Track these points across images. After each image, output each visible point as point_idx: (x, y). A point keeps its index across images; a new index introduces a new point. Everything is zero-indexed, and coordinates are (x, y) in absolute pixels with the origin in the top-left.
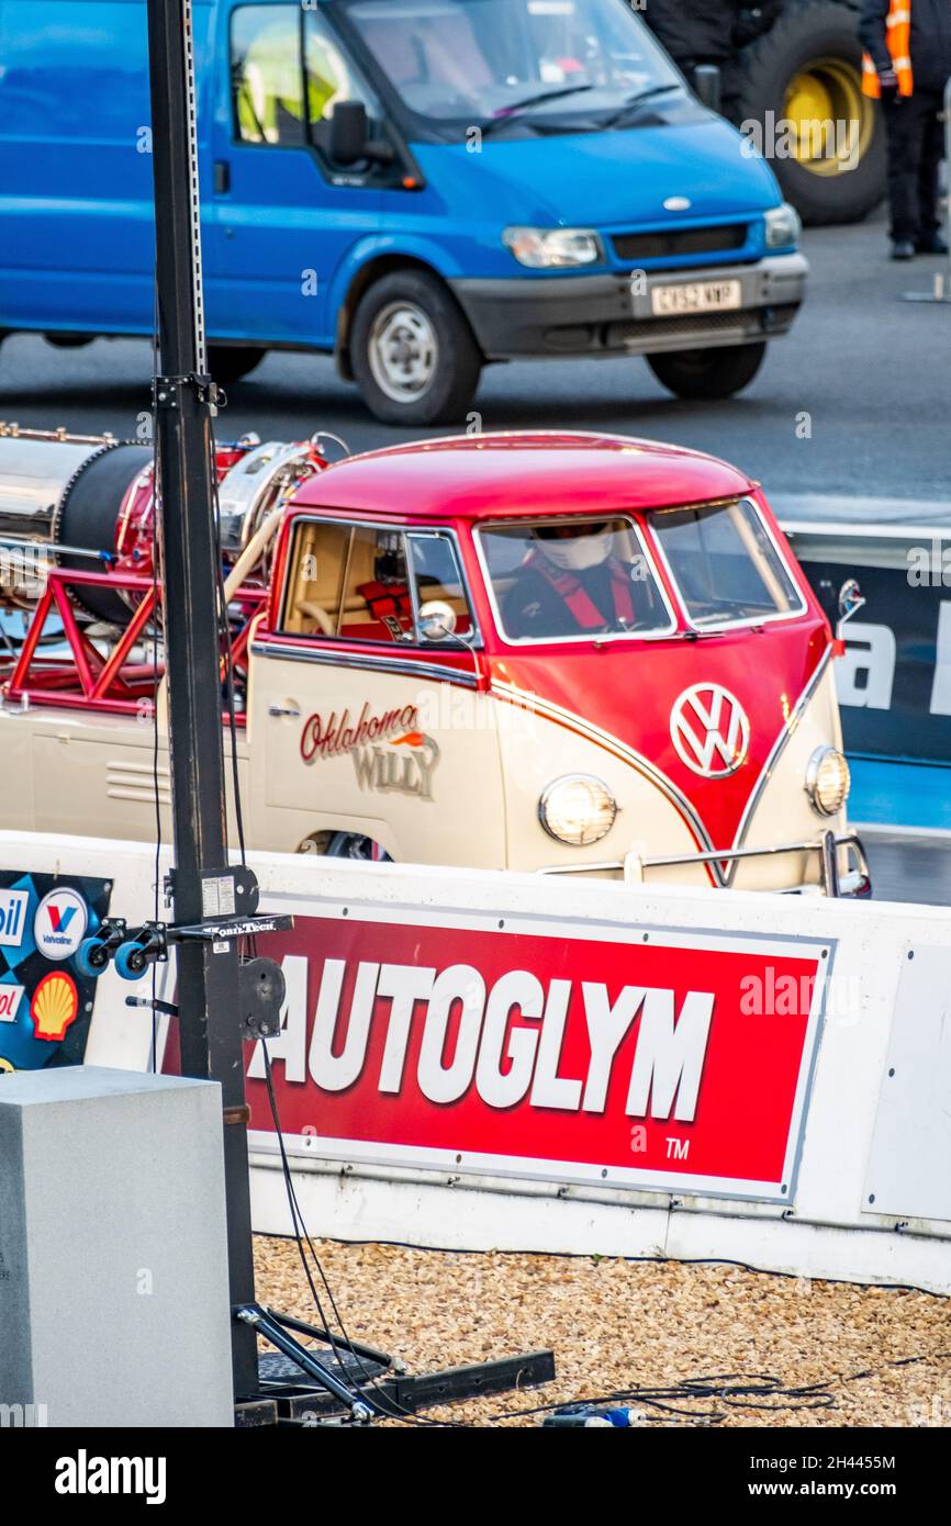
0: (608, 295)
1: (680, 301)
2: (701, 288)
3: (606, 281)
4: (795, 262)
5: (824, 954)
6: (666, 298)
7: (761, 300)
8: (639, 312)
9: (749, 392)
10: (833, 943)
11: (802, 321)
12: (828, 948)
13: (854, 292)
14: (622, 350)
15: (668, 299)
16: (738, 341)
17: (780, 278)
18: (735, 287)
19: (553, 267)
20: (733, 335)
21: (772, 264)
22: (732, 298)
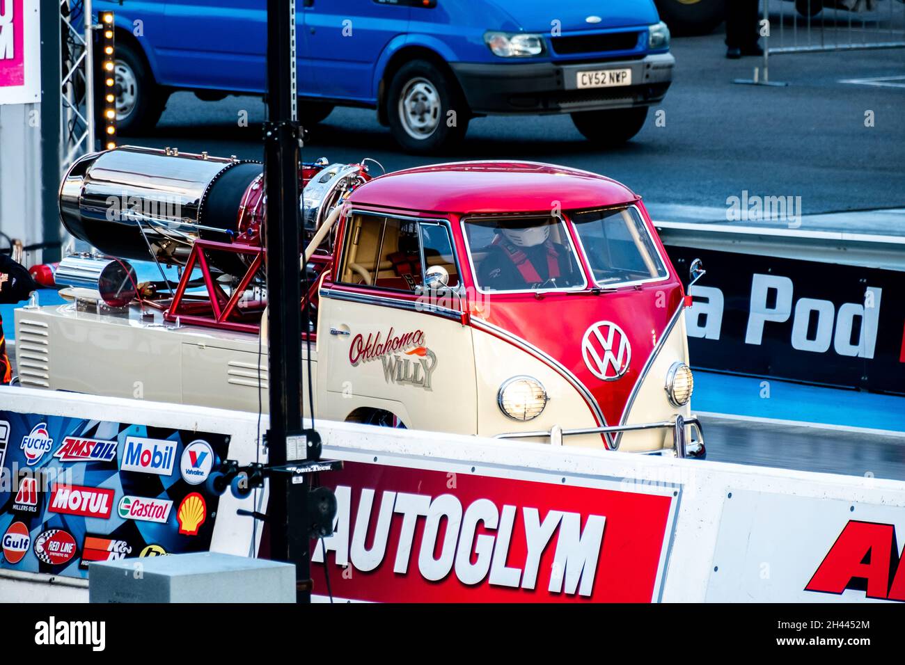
0: (549, 75)
1: (594, 80)
2: (607, 73)
3: (548, 66)
4: (667, 58)
5: (675, 494)
6: (585, 79)
7: (644, 81)
8: (568, 86)
9: (637, 138)
10: (681, 486)
11: (670, 94)
12: (678, 490)
13: (703, 77)
14: (557, 111)
15: (586, 79)
16: (630, 106)
17: (656, 68)
18: (628, 72)
19: (514, 57)
20: (626, 103)
21: (652, 58)
22: (627, 79)
